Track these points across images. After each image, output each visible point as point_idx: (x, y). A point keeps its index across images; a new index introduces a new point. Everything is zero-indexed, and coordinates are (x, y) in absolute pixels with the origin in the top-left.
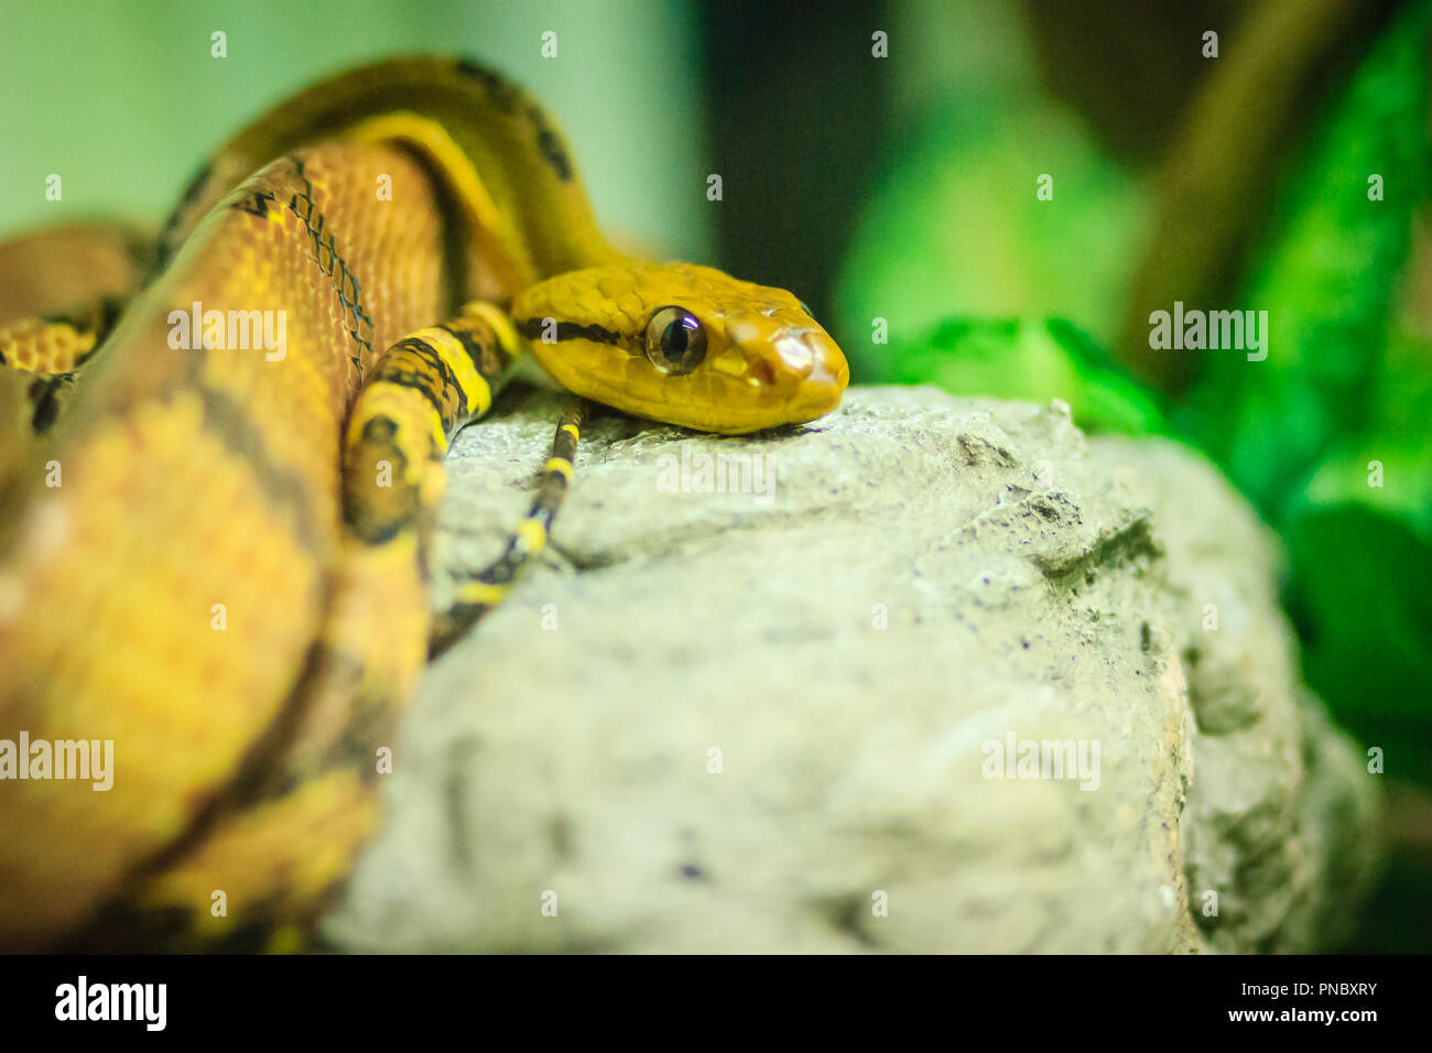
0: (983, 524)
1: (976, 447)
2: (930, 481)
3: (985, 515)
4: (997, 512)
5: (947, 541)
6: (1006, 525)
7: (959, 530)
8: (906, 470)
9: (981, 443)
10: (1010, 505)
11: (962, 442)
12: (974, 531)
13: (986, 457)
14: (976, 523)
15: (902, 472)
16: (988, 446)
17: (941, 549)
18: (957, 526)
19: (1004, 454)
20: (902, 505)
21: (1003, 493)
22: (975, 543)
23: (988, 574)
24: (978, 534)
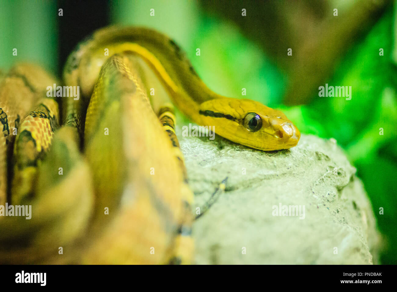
0: (325, 177)
1: (320, 155)
2: (310, 165)
3: (325, 175)
4: (328, 174)
5: (317, 183)
6: (329, 177)
7: (319, 179)
8: (305, 162)
9: (321, 154)
10: (330, 172)
11: (317, 153)
12: (323, 179)
13: (322, 158)
14: (323, 177)
15: (303, 163)
16: (323, 154)
17: (317, 185)
18: (319, 178)
19: (327, 157)
20: (304, 172)
21: (328, 168)
22: (323, 183)
23: (329, 192)
24: (324, 180)
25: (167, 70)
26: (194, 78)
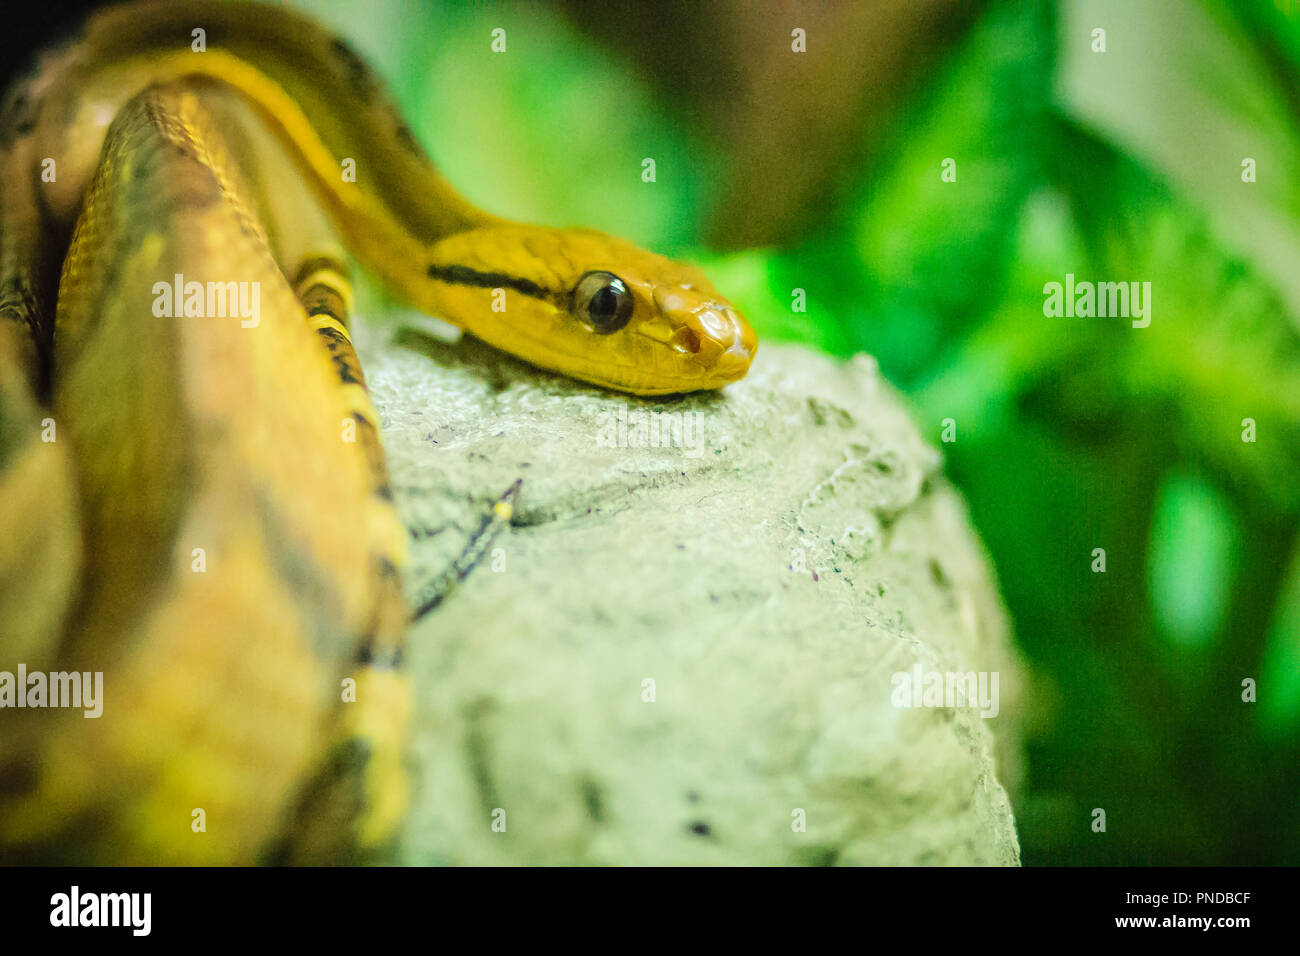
0: (837, 480)
1: (823, 408)
2: (791, 440)
3: (838, 472)
4: (847, 470)
5: (814, 499)
6: (852, 480)
7: (819, 488)
8: (771, 431)
9: (826, 406)
10: (854, 462)
11: (812, 404)
12: (831, 488)
13: (831, 418)
14: (832, 480)
15: (768, 434)
16: (833, 408)
17: (811, 505)
18: (817, 484)
19: (845, 415)
20: (770, 463)
21: (848, 452)
22: (833, 499)
23: (849, 529)
24: (836, 490)
25: (325, 139)
26: (413, 163)
